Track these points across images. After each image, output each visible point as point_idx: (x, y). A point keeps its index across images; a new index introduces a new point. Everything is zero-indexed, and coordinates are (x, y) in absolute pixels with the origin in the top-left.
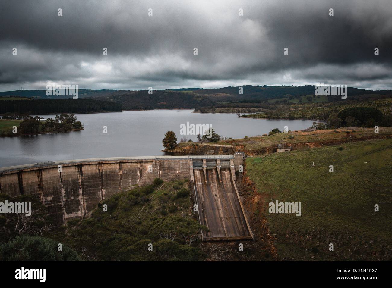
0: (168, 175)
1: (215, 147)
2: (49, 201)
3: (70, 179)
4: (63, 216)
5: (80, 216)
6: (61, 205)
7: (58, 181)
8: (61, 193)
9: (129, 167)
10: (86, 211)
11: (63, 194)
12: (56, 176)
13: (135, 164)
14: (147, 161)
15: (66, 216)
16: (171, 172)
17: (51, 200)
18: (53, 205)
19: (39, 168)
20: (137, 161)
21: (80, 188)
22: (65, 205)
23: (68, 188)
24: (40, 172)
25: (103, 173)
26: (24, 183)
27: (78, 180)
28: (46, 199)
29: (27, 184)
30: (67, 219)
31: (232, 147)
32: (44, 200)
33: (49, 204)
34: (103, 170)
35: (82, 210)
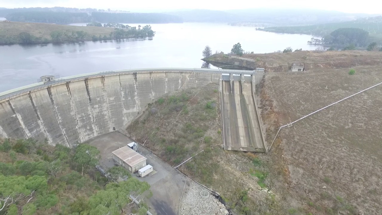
0: (202, 84)
1: (240, 60)
2: (111, 101)
3: (128, 84)
4: (123, 111)
5: (135, 111)
6: (121, 104)
7: (118, 85)
8: (121, 95)
9: (173, 76)
10: (140, 108)
11: (123, 95)
12: (116, 82)
13: (177, 74)
14: (187, 72)
15: (125, 111)
16: (204, 82)
17: (113, 100)
18: (115, 103)
19: (102, 76)
20: (179, 72)
21: (136, 91)
22: (124, 103)
23: (126, 91)
24: (103, 79)
25: (153, 80)
27: (134, 85)
29: (93, 88)
30: (126, 114)
31: (254, 61)
32: (108, 100)
33: (112, 103)
34: (153, 78)
35: (137, 107)
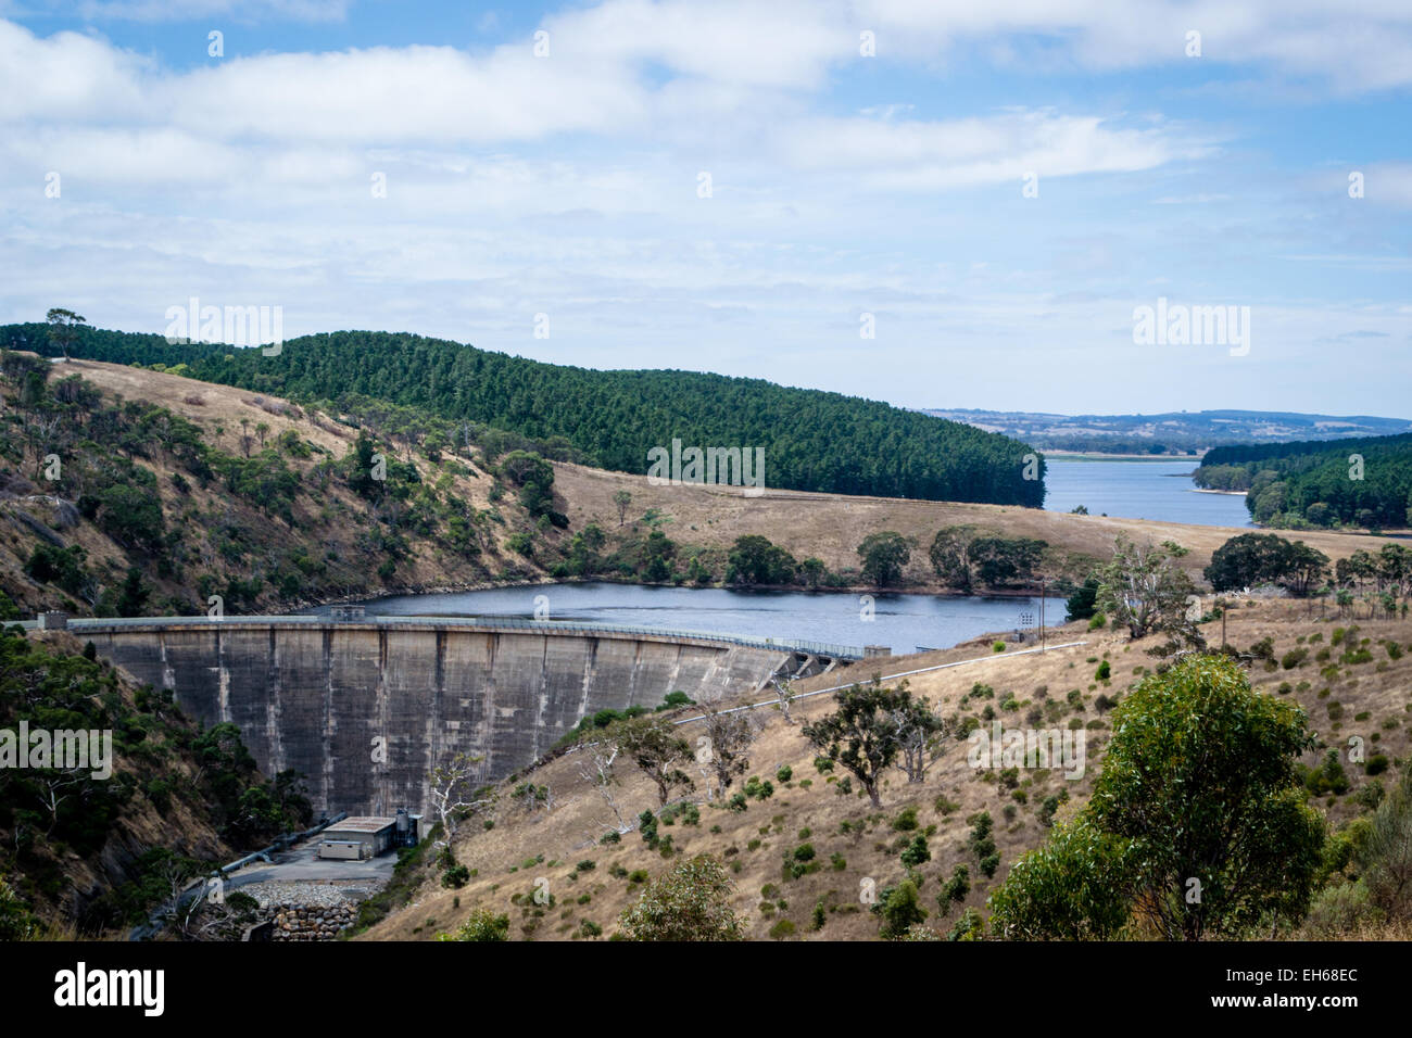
2: (504, 719)
3: (566, 671)
6: (531, 736)
7: (537, 671)
8: (537, 705)
11: (542, 708)
12: (533, 658)
16: (743, 683)
17: (510, 719)
18: (512, 730)
19: (493, 628)
21: (583, 701)
22: (539, 737)
23: (555, 694)
24: (496, 640)
26: (448, 659)
27: (583, 677)
28: (498, 712)
29: (457, 664)
32: (493, 714)
33: (503, 726)
